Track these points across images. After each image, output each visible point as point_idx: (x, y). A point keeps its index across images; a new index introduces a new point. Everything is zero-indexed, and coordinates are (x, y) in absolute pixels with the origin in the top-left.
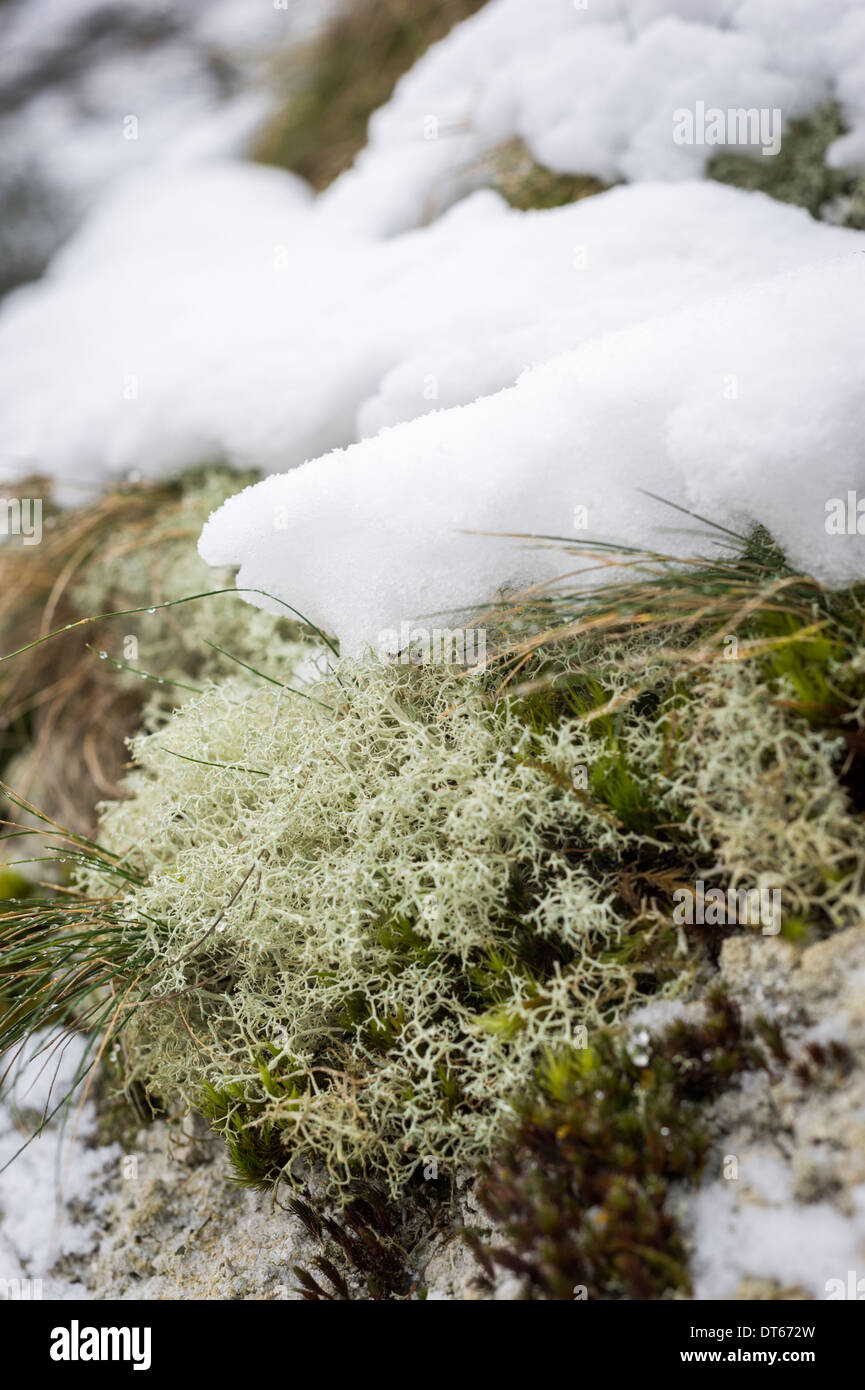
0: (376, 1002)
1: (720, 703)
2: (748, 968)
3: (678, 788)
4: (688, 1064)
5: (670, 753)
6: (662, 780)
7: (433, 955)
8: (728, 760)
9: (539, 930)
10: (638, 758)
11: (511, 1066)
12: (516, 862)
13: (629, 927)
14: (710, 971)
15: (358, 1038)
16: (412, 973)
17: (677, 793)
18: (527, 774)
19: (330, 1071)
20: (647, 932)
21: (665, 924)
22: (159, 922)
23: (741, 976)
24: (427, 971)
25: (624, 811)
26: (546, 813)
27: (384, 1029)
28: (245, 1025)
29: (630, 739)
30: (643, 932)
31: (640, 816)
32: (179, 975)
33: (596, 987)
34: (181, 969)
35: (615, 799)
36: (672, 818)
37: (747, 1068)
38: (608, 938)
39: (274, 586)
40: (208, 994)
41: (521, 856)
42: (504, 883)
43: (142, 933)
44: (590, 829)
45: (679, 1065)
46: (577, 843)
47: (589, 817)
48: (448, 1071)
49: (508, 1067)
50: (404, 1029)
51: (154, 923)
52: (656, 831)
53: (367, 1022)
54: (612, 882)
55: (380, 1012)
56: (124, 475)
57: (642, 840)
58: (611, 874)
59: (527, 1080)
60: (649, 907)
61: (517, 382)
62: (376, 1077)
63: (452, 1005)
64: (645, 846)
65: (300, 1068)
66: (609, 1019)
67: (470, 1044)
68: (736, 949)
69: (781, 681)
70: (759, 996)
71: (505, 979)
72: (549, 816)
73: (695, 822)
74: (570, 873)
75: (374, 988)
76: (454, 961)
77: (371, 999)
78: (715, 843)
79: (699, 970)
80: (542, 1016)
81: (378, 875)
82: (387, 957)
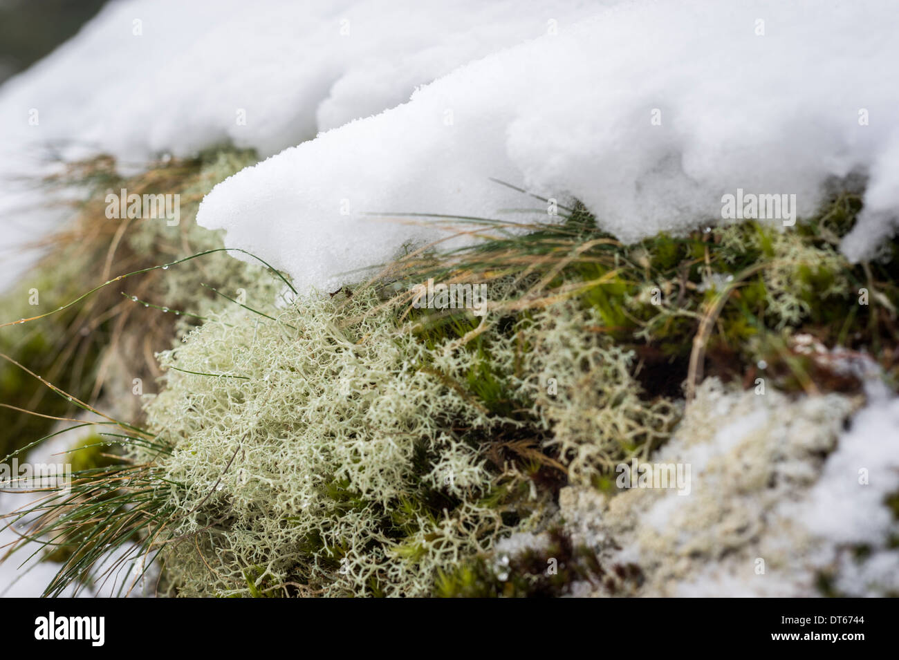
0: (327, 537)
1: (552, 326)
2: (576, 509)
3: (526, 385)
4: (535, 578)
5: (520, 362)
6: (515, 380)
7: (365, 503)
8: (557, 366)
9: (434, 486)
10: (498, 364)
11: (418, 580)
12: (417, 439)
13: (497, 481)
14: (553, 509)
15: (316, 562)
16: (350, 517)
17: (525, 390)
18: (423, 377)
19: (297, 585)
20: (509, 484)
21: (521, 479)
22: (179, 484)
23: (573, 514)
24: (361, 514)
25: (489, 401)
26: (437, 404)
27: (333, 556)
28: (239, 554)
29: (493, 351)
30: (506, 484)
31: (502, 404)
32: (193, 522)
33: (476, 523)
34: (195, 516)
35: (483, 394)
36: (524, 405)
37: (577, 579)
38: (482, 489)
39: (250, 246)
40: (216, 531)
41: (421, 434)
42: (410, 454)
43: (168, 491)
44: (468, 414)
45: (529, 579)
46: (460, 423)
47: (466, 406)
48: (378, 583)
49: (416, 580)
50: (347, 555)
51: (175, 485)
52: (514, 414)
53: (321, 550)
54: (486, 449)
55: (330, 543)
56: (160, 155)
57: (504, 420)
58: (485, 444)
59: (429, 589)
60: (510, 467)
61: (411, 99)
62: (328, 589)
63: (379, 537)
64: (506, 424)
65: (277, 583)
66: (485, 545)
67: (389, 566)
68: (569, 495)
69: (592, 311)
70: (585, 528)
71: (414, 518)
72: (439, 406)
73: (539, 409)
74: (454, 445)
75: (326, 526)
76: (378, 507)
77: (323, 534)
78: (552, 423)
79: (546, 509)
80: (438, 546)
81: (324, 450)
82: (333, 505)
